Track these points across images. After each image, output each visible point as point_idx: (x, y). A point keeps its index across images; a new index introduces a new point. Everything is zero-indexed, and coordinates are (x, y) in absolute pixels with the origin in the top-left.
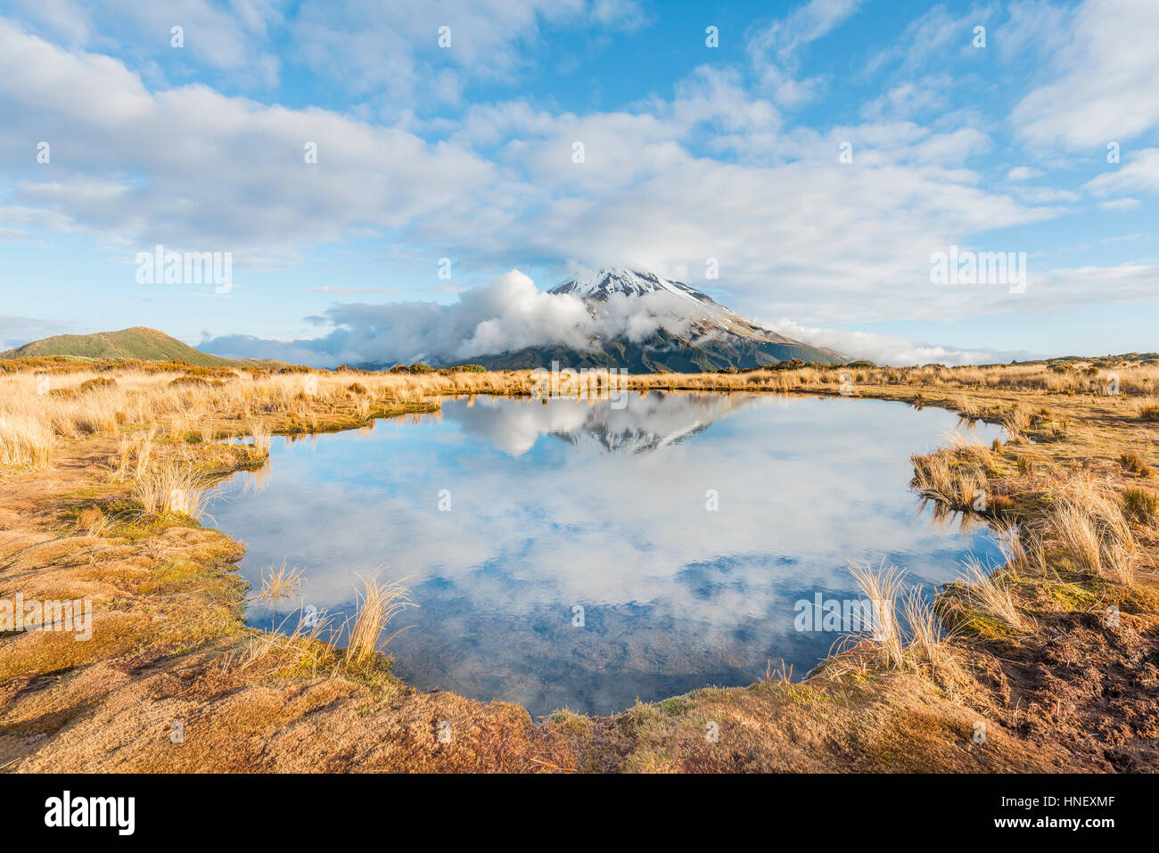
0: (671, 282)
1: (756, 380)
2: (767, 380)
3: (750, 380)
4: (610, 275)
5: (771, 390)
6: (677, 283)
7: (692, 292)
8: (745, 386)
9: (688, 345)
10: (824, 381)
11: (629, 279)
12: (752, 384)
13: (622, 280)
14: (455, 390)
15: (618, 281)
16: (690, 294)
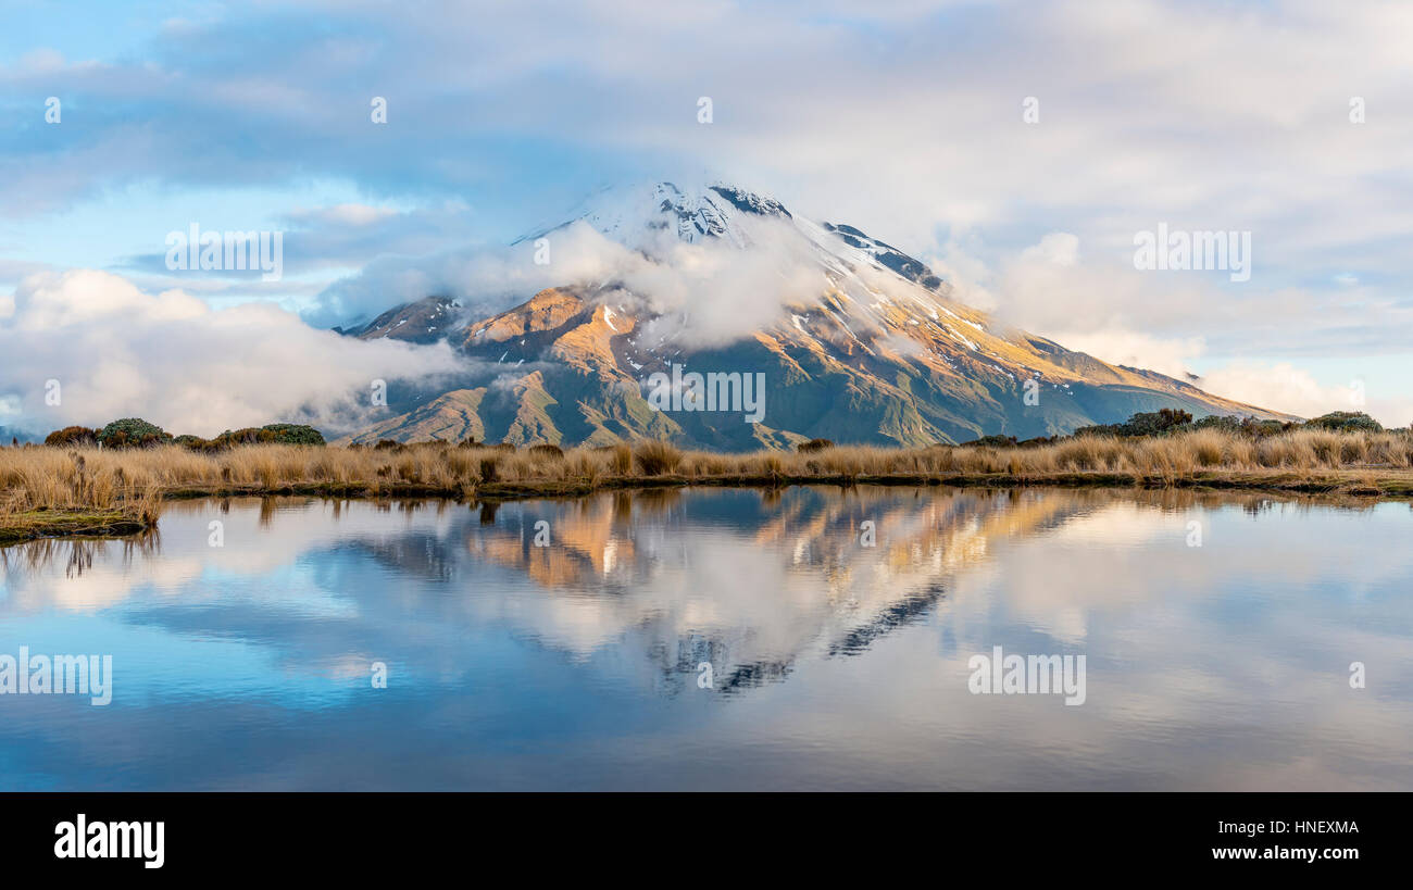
0: (830, 227)
1: (1083, 459)
2: (1111, 459)
3: (1063, 461)
4: (667, 206)
5: (1126, 482)
6: (844, 228)
7: (882, 251)
8: (1054, 473)
9: (873, 390)
10: (1263, 460)
11: (716, 217)
12: (1073, 469)
13: (699, 220)
14: (219, 484)
15: (690, 223)
16: (878, 257)
